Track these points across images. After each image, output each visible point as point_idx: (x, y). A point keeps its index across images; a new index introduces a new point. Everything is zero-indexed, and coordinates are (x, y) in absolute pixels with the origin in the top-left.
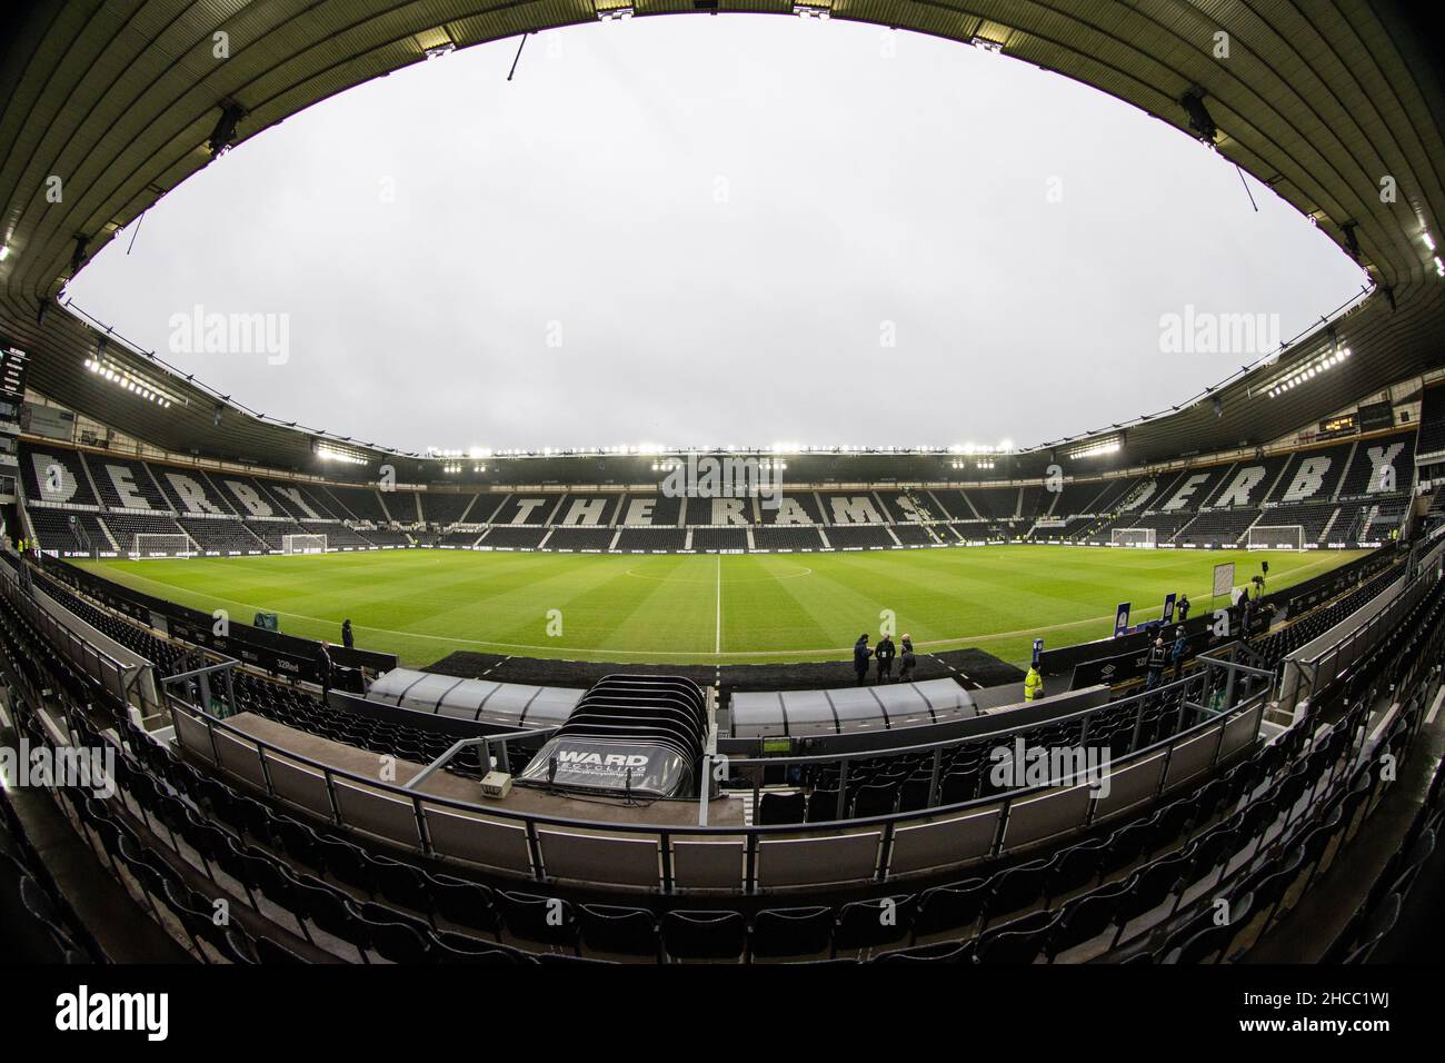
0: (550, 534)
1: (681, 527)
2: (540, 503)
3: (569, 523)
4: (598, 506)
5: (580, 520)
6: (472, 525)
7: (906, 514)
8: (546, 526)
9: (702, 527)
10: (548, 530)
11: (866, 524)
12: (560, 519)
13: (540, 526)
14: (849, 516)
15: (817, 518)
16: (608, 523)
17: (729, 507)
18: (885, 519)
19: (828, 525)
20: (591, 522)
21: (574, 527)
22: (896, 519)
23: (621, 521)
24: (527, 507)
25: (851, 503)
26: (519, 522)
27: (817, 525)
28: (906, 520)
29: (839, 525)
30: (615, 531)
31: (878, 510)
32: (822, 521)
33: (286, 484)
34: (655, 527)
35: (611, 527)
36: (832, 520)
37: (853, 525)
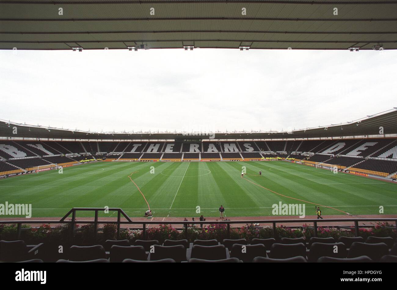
0: (142, 155)
1: (181, 152)
2: (140, 145)
3: (149, 151)
4: (158, 146)
5: (152, 151)
6: (118, 152)
7: (246, 149)
8: (142, 152)
9: (187, 152)
10: (142, 154)
11: (234, 152)
12: (146, 150)
13: (140, 152)
14: (229, 149)
15: (219, 150)
16: (160, 151)
17: (195, 146)
18: (240, 151)
19: (222, 152)
20: (155, 151)
21: (150, 153)
22: (243, 151)
23: (164, 151)
24: (136, 147)
25: (230, 145)
26: (133, 151)
27: (219, 152)
28: (246, 151)
29: (226, 152)
30: (162, 154)
31: (238, 148)
32: (221, 151)
33: (34, 143)
34: (174, 152)
35: (161, 153)
36: (224, 151)
37: (230, 152)
